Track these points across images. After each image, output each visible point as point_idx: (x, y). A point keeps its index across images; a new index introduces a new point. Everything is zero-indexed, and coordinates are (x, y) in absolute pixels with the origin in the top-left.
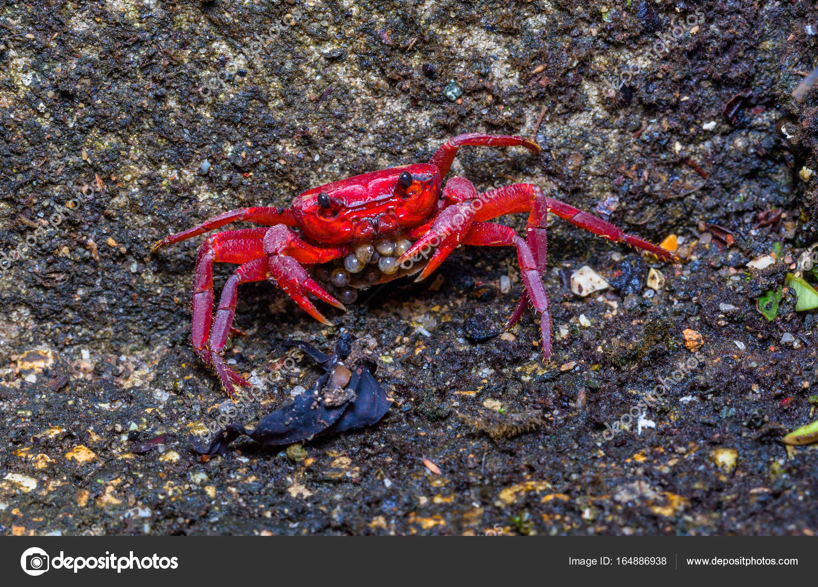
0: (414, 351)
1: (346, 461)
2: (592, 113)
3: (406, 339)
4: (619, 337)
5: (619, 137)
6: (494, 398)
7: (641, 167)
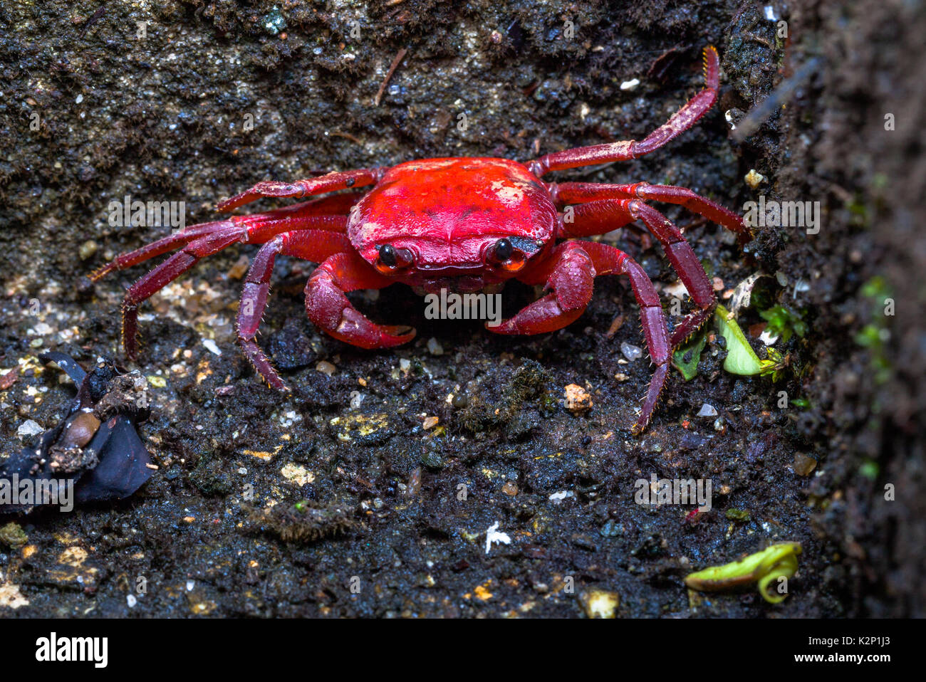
0: (195, 376)
1: (80, 554)
2: (467, 61)
3: (188, 353)
4: (479, 380)
5: (504, 93)
6: (298, 462)
7: (532, 134)
